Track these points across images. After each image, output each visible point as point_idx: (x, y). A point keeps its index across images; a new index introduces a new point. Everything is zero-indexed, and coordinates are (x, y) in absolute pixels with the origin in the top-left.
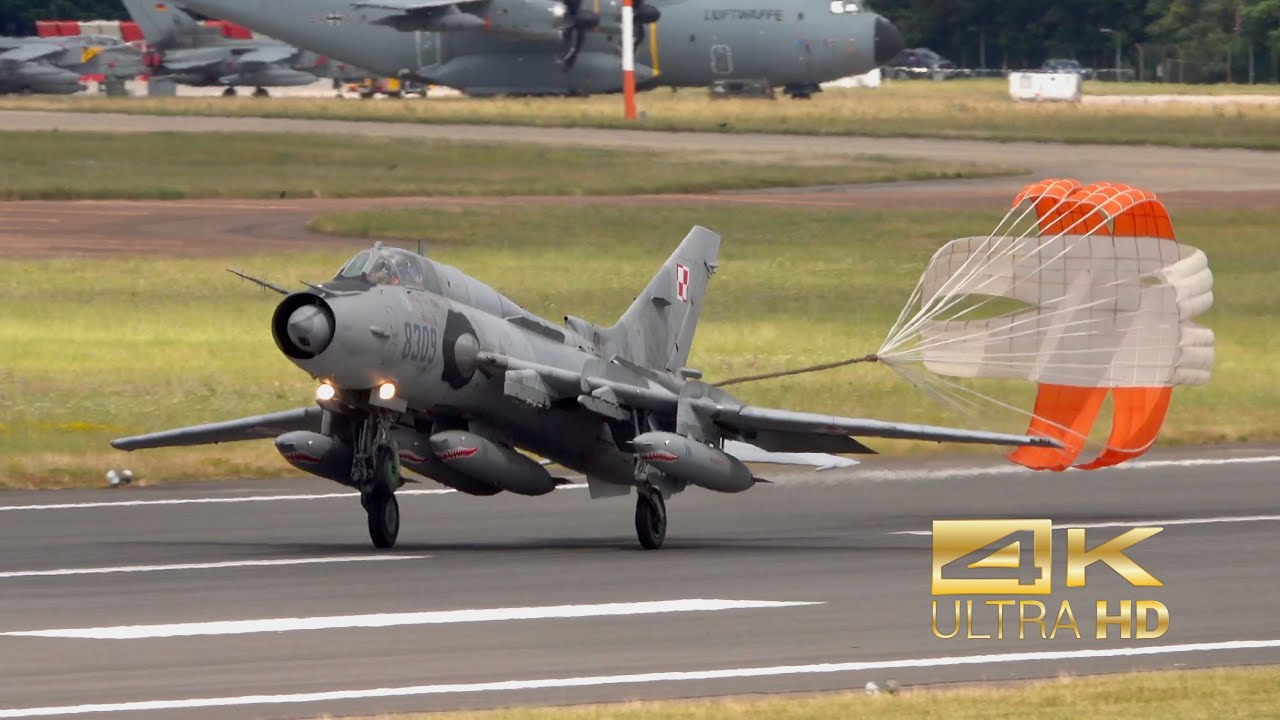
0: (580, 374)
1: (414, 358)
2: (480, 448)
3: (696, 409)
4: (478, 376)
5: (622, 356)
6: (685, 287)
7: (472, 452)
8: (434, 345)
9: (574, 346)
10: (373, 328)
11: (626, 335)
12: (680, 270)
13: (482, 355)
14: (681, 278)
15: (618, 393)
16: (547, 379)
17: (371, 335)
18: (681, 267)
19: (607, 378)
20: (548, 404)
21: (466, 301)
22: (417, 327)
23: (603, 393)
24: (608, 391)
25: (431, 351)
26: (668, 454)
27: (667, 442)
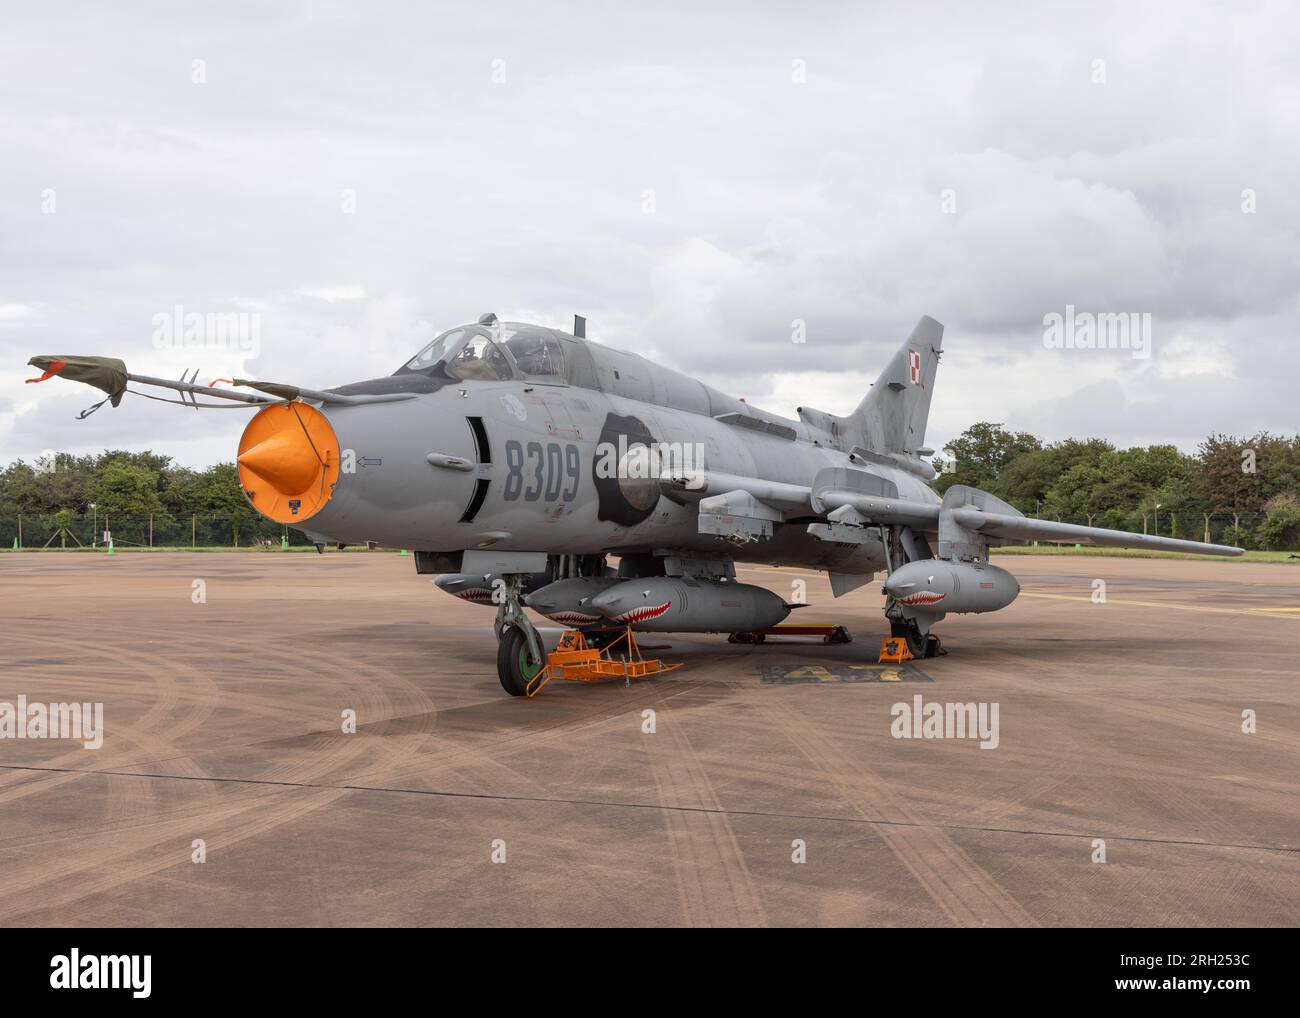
0: (808, 490)
1: (531, 497)
2: (676, 604)
3: (961, 523)
4: (664, 504)
5: (862, 447)
6: (917, 371)
7: (664, 608)
8: (574, 472)
9: (810, 442)
10: (435, 456)
11: (864, 423)
12: (913, 356)
13: (666, 475)
14: (913, 364)
15: (861, 510)
16: (766, 501)
17: (430, 469)
18: (913, 352)
19: (847, 490)
20: (769, 533)
21: (651, 399)
22: (534, 447)
23: (843, 514)
24: (849, 510)
25: (568, 482)
26: (933, 594)
27: (931, 579)
